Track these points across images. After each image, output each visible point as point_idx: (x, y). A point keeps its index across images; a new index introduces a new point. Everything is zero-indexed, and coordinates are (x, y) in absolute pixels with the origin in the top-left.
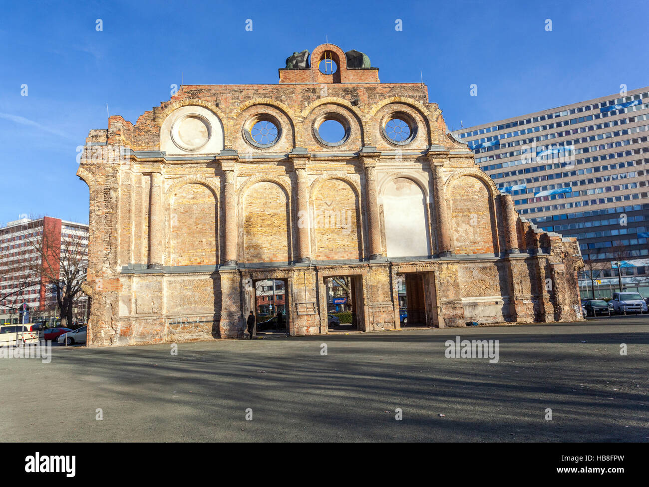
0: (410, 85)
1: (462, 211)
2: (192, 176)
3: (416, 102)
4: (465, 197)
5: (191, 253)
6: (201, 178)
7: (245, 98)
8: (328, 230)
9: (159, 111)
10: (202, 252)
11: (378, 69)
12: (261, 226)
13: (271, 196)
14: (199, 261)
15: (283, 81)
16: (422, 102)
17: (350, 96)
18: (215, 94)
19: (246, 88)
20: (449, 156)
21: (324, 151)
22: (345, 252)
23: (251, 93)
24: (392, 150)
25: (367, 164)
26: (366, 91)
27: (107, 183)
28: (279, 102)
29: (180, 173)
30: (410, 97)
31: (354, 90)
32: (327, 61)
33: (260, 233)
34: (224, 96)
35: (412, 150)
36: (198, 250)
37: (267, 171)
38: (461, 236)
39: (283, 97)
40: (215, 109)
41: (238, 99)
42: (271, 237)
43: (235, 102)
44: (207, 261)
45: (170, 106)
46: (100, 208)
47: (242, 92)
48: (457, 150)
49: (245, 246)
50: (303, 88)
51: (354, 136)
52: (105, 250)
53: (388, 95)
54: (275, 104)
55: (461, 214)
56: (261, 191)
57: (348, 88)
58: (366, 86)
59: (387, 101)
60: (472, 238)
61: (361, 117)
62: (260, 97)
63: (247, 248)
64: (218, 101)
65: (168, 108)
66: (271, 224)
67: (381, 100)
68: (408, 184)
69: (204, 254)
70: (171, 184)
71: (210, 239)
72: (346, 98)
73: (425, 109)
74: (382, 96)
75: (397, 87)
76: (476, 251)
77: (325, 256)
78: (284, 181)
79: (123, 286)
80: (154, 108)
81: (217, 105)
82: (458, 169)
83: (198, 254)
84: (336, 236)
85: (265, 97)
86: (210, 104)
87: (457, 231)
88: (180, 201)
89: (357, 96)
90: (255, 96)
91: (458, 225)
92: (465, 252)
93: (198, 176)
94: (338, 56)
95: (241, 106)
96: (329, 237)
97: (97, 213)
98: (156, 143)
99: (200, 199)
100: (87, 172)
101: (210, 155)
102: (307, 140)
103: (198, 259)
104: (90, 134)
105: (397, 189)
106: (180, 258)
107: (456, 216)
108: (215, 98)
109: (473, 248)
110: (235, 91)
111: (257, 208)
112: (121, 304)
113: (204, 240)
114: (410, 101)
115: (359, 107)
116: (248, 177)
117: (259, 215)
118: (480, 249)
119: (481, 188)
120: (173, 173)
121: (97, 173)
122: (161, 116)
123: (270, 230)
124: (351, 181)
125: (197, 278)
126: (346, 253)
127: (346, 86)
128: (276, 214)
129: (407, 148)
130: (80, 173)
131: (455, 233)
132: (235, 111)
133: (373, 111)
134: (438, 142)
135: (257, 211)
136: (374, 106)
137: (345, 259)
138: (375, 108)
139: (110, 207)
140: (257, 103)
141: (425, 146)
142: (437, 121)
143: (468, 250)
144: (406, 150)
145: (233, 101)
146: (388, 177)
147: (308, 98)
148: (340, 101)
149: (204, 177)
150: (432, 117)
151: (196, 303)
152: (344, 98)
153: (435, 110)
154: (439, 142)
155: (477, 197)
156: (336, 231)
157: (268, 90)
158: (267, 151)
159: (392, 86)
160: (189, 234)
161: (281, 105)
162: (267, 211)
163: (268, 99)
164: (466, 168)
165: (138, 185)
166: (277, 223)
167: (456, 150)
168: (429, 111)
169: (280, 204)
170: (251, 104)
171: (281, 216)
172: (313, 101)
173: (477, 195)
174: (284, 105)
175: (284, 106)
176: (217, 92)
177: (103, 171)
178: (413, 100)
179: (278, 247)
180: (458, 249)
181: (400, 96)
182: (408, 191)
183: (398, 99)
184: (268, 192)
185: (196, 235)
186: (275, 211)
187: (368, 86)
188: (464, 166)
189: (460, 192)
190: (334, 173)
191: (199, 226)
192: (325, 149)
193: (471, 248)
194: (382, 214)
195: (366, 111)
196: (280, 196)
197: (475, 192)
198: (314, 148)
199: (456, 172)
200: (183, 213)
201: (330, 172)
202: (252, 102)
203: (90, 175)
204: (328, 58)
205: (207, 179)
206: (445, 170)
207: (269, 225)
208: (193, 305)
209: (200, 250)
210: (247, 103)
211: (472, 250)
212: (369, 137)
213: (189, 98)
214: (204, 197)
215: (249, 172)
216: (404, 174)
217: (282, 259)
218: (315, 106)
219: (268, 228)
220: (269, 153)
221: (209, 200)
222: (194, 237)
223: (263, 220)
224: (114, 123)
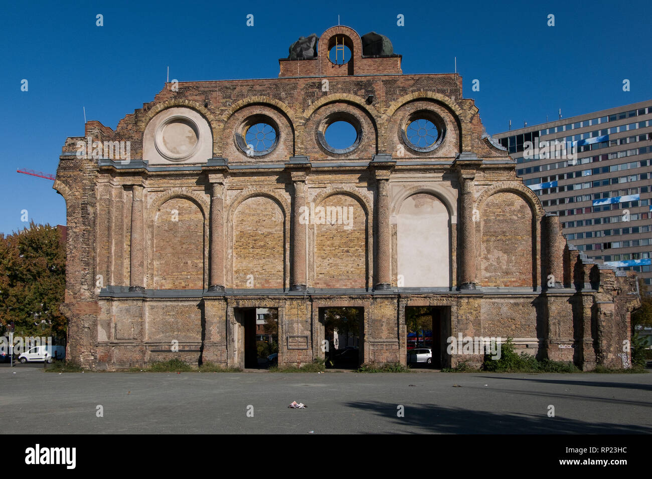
0: (440, 76)
1: (495, 234)
2: (177, 189)
3: (447, 98)
4: (501, 218)
5: (175, 275)
6: (187, 192)
7: (238, 96)
8: (330, 254)
9: (141, 113)
10: (187, 275)
11: (401, 56)
12: (253, 248)
13: (266, 213)
14: (183, 284)
15: (283, 74)
16: (453, 98)
17: (363, 91)
18: (204, 93)
19: (239, 84)
20: (484, 166)
21: (329, 160)
22: (348, 280)
23: (245, 90)
24: (411, 158)
25: (378, 176)
26: (384, 84)
27: (84, 197)
28: (277, 100)
29: (164, 185)
30: (439, 91)
31: (369, 83)
32: (338, 48)
33: (251, 255)
34: (214, 94)
35: (436, 158)
36: (183, 273)
37: (261, 184)
38: (491, 265)
39: (283, 94)
40: (204, 111)
41: (230, 97)
42: (264, 261)
43: (226, 101)
44: (193, 285)
45: (153, 108)
46: (78, 225)
47: (235, 88)
48: (495, 159)
49: (234, 269)
50: (306, 82)
51: (366, 140)
52: (82, 270)
53: (411, 89)
54: (273, 102)
55: (493, 239)
56: (254, 206)
57: (361, 82)
58: (384, 78)
59: (409, 97)
60: (504, 267)
61: (375, 118)
62: (255, 95)
63: (236, 272)
64: (206, 101)
65: (151, 110)
66: (264, 245)
67: (402, 96)
68: (430, 200)
69: (189, 277)
70: (154, 198)
71: (196, 261)
72: (359, 94)
73: (457, 106)
74: (404, 91)
75: (423, 79)
76: (509, 284)
77: (325, 283)
78: (280, 195)
79: (102, 310)
80: (136, 110)
81: (206, 106)
82: (494, 183)
83: (183, 277)
84: (339, 261)
85: (261, 95)
86: (198, 104)
87: (486, 258)
88: (164, 217)
89: (373, 92)
90: (250, 94)
91: (489, 251)
92: (495, 284)
93: (184, 189)
94: (352, 41)
95: (233, 106)
96: (330, 261)
97: (74, 230)
98: (138, 151)
99: (187, 216)
100: (64, 185)
101: (197, 165)
102: (309, 146)
103: (183, 283)
104: (67, 142)
105: (416, 206)
106: (164, 281)
107: (488, 241)
108: (203, 97)
109: (505, 280)
110: (227, 88)
111: (249, 227)
112: (99, 328)
113: (189, 262)
114: (439, 97)
115: (374, 105)
116: (239, 191)
117: (251, 234)
118: (514, 281)
119: (522, 207)
120: (156, 186)
121: (74, 185)
122: (143, 119)
123: (263, 253)
124: (360, 196)
125: (180, 304)
126: (350, 281)
127: (360, 79)
128: (270, 233)
129: (431, 156)
130: (57, 186)
131: (485, 261)
132: (227, 112)
133: (391, 110)
134: (470, 148)
135: (249, 230)
136: (392, 103)
137: (347, 287)
138: (394, 106)
139: (87, 223)
140: (252, 102)
141: (454, 152)
142: (471, 122)
143: (498, 282)
144: (429, 158)
145: (224, 100)
146: (406, 191)
147: (312, 95)
148: (351, 97)
149: (190, 191)
150: (465, 117)
151: (179, 330)
152: (356, 93)
153: (470, 108)
154: (472, 148)
155: (515, 218)
156: (339, 255)
157: (266, 86)
158: (261, 160)
159: (417, 77)
160: (173, 255)
161: (280, 104)
162: (260, 230)
163: (265, 97)
164: (504, 182)
165: (118, 200)
166: (271, 244)
167: (493, 159)
168: (462, 109)
169: (275, 222)
170: (245, 103)
171: (276, 236)
172: (318, 99)
173: (517, 215)
174: (283, 103)
175: (283, 106)
176: (206, 89)
177: (80, 184)
178: (442, 95)
179: (271, 272)
180: (487, 280)
181: (427, 90)
182: (429, 209)
183: (423, 95)
184: (262, 208)
185: (181, 256)
186: (270, 230)
187: (387, 78)
188: (502, 178)
189: (495, 210)
190: (340, 186)
191: (184, 246)
192: (330, 158)
193: (502, 280)
194: (395, 237)
195: (382, 110)
196: (275, 213)
197: (514, 211)
198: (317, 156)
199: (492, 187)
200: (167, 231)
201: (335, 186)
202: (246, 101)
203: (67, 188)
204: (340, 43)
205: (193, 192)
206: (477, 183)
207: (261, 247)
208: (176, 333)
209: (186, 273)
210: (241, 103)
211: (503, 282)
212: (383, 143)
213: (175, 97)
214: (190, 213)
215: (241, 185)
216: (425, 188)
217: (275, 285)
218: (320, 104)
219: (260, 250)
220: (264, 162)
221: (196, 216)
222: (179, 258)
223: (255, 240)
224: (91, 129)
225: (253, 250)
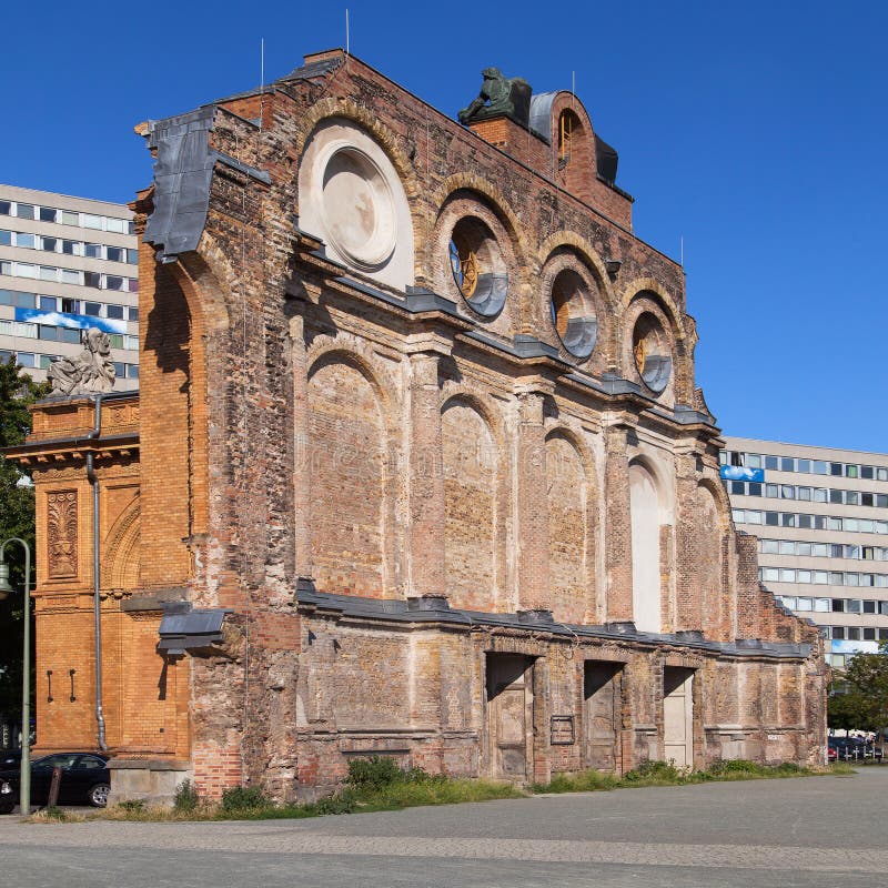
0: (668, 262)
2: (347, 336)
3: (674, 305)
6: (364, 351)
7: (455, 160)
14: (346, 583)
16: (679, 307)
17: (600, 245)
18: (405, 118)
19: (456, 132)
22: (565, 606)
23: (465, 152)
26: (620, 245)
28: (506, 203)
30: (667, 288)
31: (606, 234)
34: (423, 134)
35: (659, 405)
36: (346, 554)
37: (475, 375)
40: (406, 167)
41: (444, 156)
42: (467, 547)
43: (440, 163)
44: (361, 587)
47: (451, 139)
50: (540, 187)
53: (644, 269)
54: (503, 204)
57: (598, 225)
58: (620, 233)
59: (642, 284)
62: (479, 173)
64: (410, 141)
66: (467, 514)
67: (636, 277)
69: (354, 565)
71: (366, 528)
72: (596, 247)
73: (681, 324)
74: (638, 269)
75: (654, 257)
81: (411, 155)
83: (345, 563)
85: (487, 178)
86: (396, 141)
89: (610, 252)
90: (471, 165)
100: (221, 252)
101: (386, 292)
103: (345, 578)
108: (405, 128)
110: (439, 130)
111: (447, 466)
114: (667, 298)
117: (450, 483)
123: (464, 529)
125: (366, 635)
127: (597, 219)
128: (474, 489)
129: (656, 400)
132: (440, 189)
135: (447, 472)
136: (628, 286)
138: (629, 292)
140: (475, 186)
141: (673, 402)
142: (691, 357)
145: (437, 159)
147: (547, 218)
148: (588, 248)
152: (593, 245)
155: (706, 528)
157: (492, 162)
159: (648, 251)
161: (510, 214)
162: (462, 479)
163: (491, 186)
164: (706, 468)
166: (475, 512)
168: (685, 331)
169: (480, 465)
170: (466, 183)
172: (554, 230)
175: (516, 219)
176: (409, 113)
178: (670, 298)
183: (654, 286)
184: (463, 428)
188: (706, 461)
190: (566, 418)
202: (467, 179)
205: (374, 355)
207: (464, 516)
209: (350, 554)
210: (460, 178)
216: (646, 454)
219: (462, 522)
220: (482, 329)
221: (367, 415)
222: (338, 514)
223: (456, 499)
224: (283, 117)
225: (451, 520)
